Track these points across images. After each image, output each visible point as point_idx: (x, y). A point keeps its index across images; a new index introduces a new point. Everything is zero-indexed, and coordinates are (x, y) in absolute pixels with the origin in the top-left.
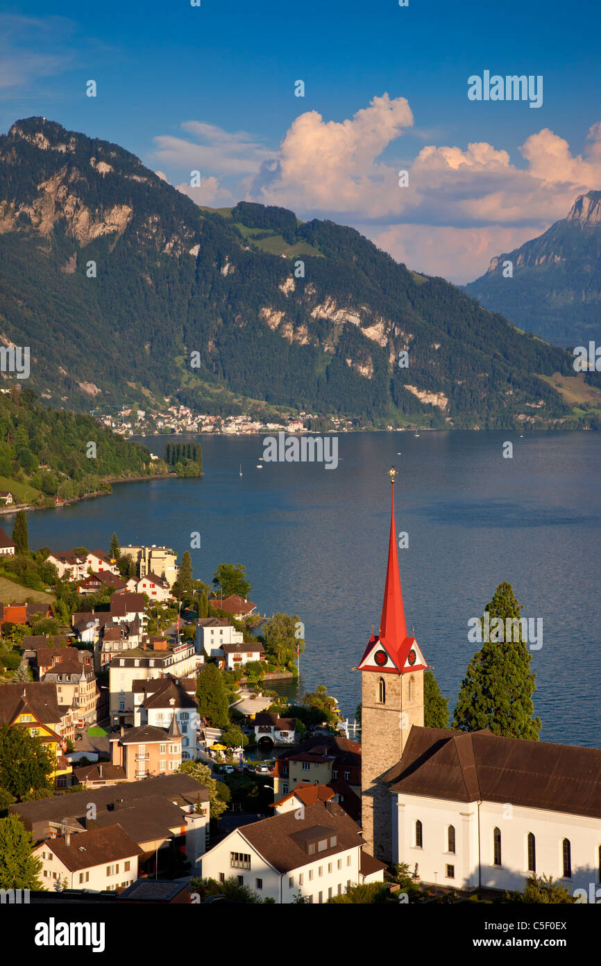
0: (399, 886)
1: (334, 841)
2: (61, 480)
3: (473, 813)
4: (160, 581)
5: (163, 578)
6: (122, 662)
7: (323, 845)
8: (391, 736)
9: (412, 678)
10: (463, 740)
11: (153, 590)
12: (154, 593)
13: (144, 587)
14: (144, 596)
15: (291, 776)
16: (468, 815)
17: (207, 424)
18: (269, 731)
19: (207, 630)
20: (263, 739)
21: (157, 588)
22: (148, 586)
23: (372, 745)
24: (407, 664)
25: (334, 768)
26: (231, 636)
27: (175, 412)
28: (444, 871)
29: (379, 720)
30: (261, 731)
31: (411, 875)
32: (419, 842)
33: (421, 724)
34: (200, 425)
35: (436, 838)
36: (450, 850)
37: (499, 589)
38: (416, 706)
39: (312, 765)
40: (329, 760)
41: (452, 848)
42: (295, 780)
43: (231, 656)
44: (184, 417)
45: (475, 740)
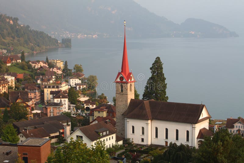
0: (127, 145)
1: (108, 132)
2: (35, 47)
3: (150, 123)
4: (59, 69)
5: (60, 68)
6: (47, 87)
7: (104, 133)
8: (125, 102)
9: (131, 85)
10: (146, 102)
11: (57, 71)
12: (58, 72)
13: (55, 70)
14: (55, 72)
15: (95, 115)
16: (148, 124)
17: (73, 36)
18: (88, 105)
19: (71, 80)
20: (87, 107)
21: (58, 70)
22: (56, 70)
23: (119, 105)
24: (129, 81)
25: (107, 113)
26: (78, 81)
27: (65, 33)
28: (141, 140)
29: (121, 97)
30: (86, 105)
31: (131, 142)
32: (133, 132)
33: (133, 98)
34: (71, 36)
35: (138, 131)
36: (142, 134)
37: (156, 59)
38: (132, 93)
39: (101, 112)
40: (105, 111)
41: (143, 133)
42: (96, 116)
43: (78, 87)
44: (67, 34)
45: (150, 102)
